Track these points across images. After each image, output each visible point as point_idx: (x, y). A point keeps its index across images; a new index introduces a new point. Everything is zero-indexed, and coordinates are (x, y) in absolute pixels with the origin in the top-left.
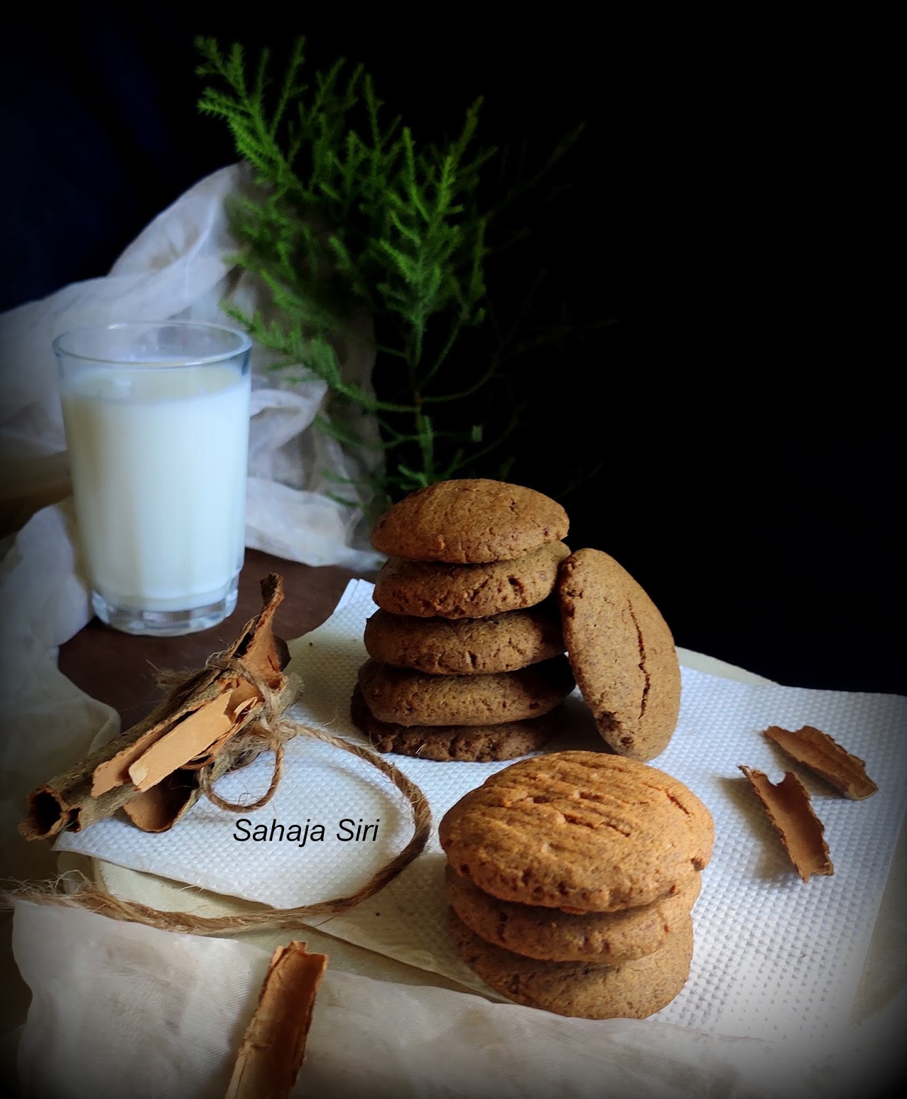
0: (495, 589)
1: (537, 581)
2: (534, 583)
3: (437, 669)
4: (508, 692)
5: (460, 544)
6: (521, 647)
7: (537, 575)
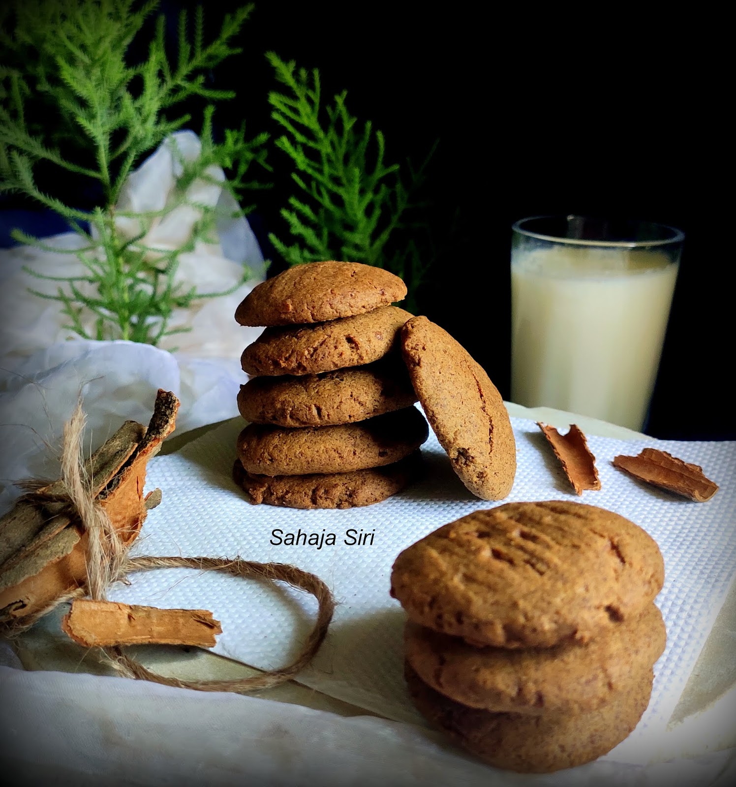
0: (332, 346)
1: (372, 340)
2: (370, 341)
3: (290, 422)
4: (358, 441)
5: (306, 304)
6: (361, 399)
7: (372, 335)
